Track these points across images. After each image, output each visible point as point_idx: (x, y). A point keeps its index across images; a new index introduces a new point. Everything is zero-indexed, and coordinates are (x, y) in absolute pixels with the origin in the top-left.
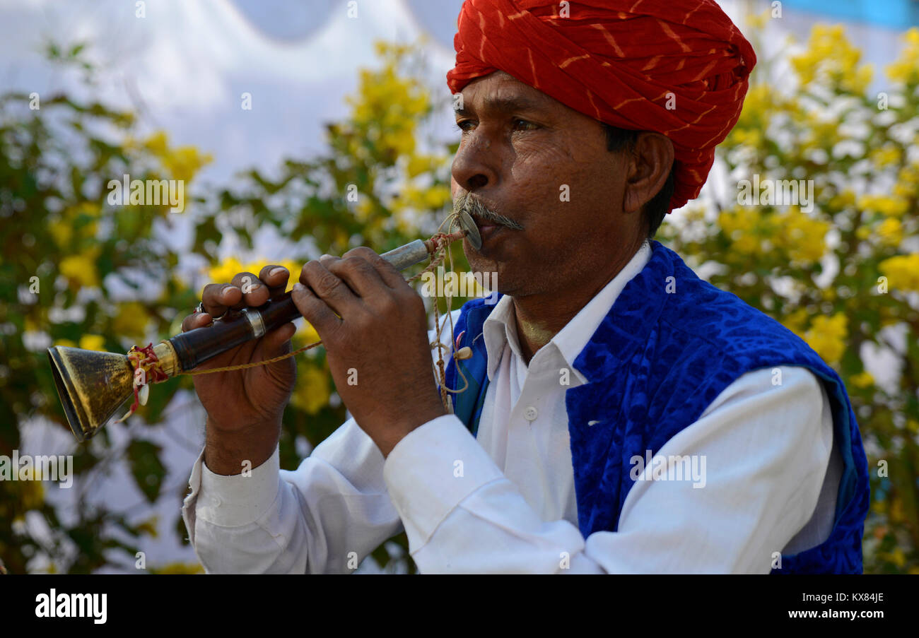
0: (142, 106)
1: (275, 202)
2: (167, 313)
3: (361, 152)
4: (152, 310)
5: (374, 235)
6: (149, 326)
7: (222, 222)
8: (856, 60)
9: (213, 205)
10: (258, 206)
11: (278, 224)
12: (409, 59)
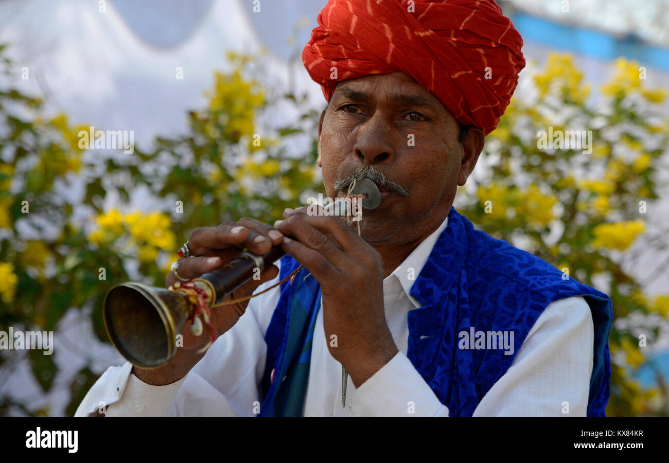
0: (48, 94)
1: (147, 169)
2: (63, 250)
3: (214, 133)
4: (52, 247)
5: (221, 194)
6: (48, 259)
7: (107, 182)
8: (580, 78)
9: (100, 170)
10: (134, 171)
11: (149, 185)
12: (252, 66)
